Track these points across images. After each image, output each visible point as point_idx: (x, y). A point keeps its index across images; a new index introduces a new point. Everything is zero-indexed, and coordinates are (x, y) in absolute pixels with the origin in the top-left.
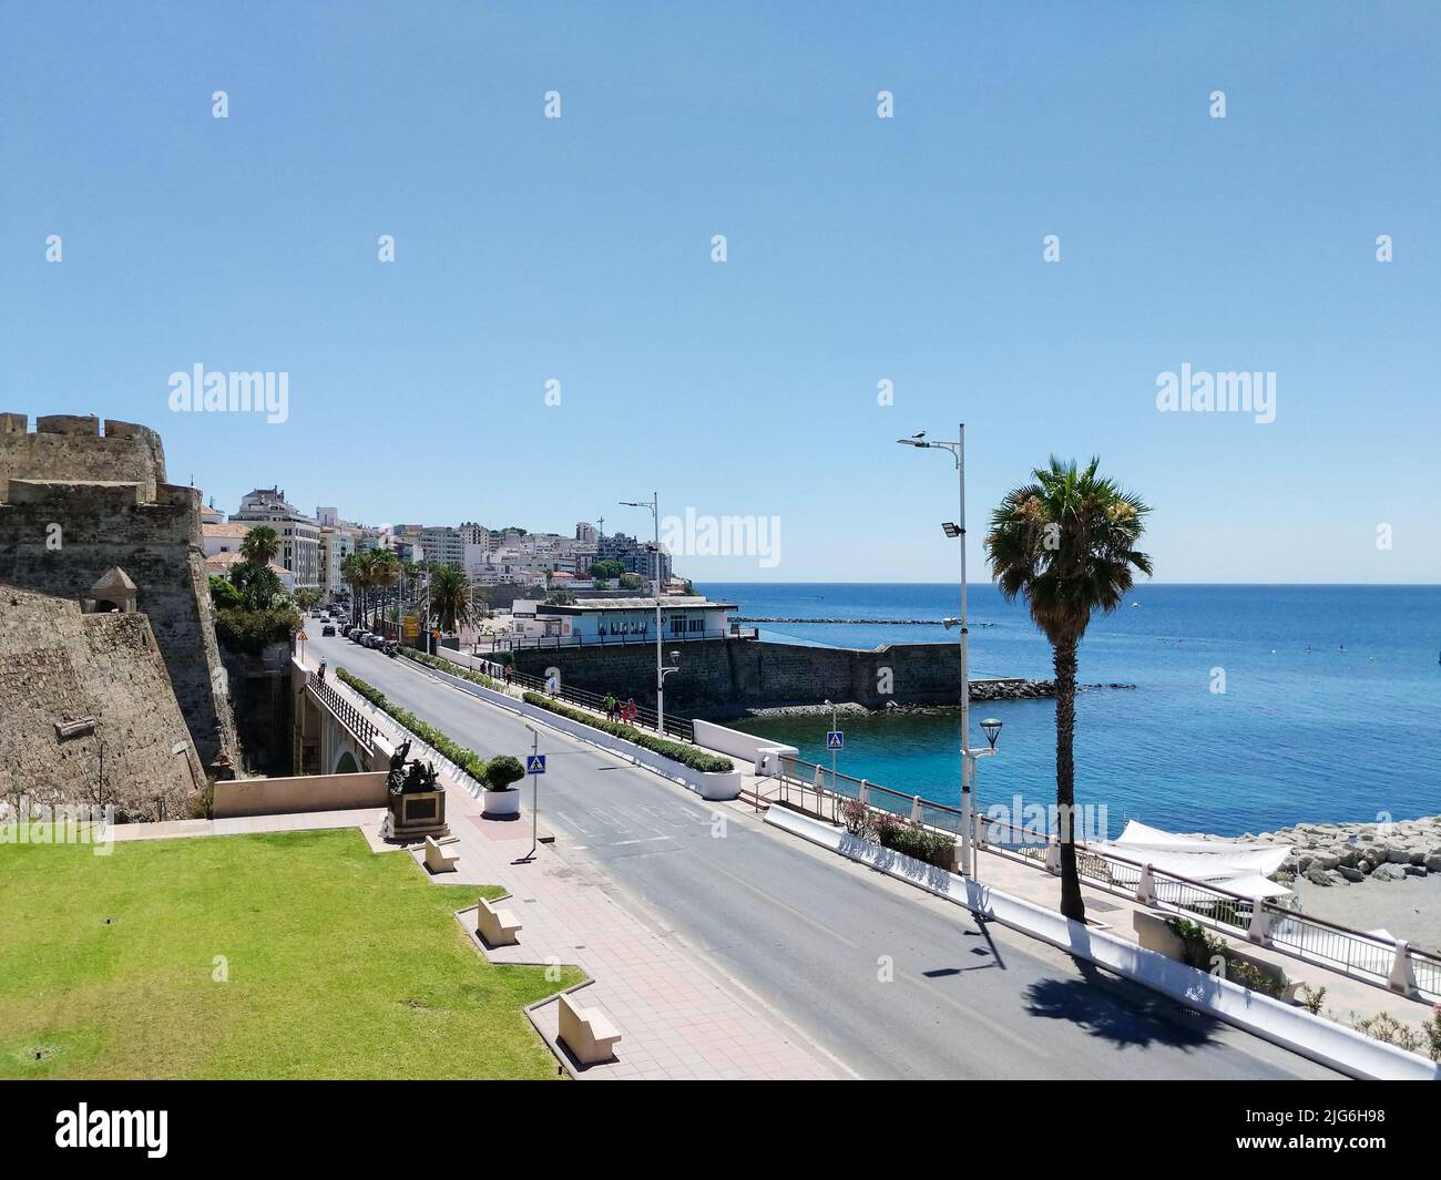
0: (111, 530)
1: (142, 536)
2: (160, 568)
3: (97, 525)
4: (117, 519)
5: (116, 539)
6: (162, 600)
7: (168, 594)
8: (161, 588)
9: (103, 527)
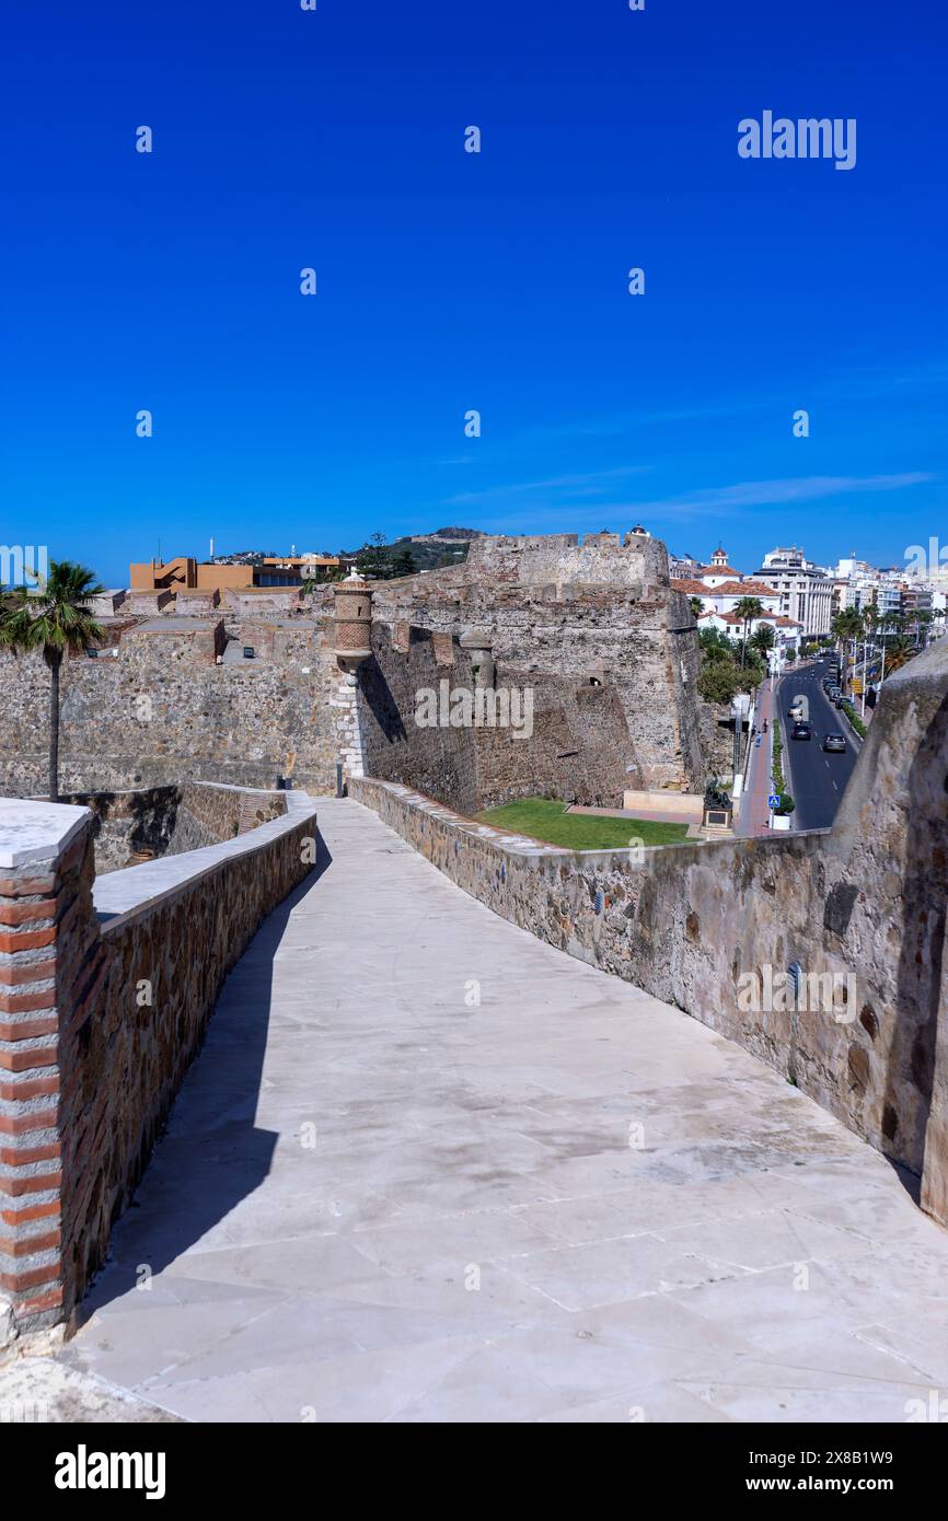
0: (619, 618)
1: (637, 623)
2: (647, 645)
3: (610, 615)
4: (622, 610)
5: (621, 625)
6: (648, 666)
7: (651, 663)
8: (647, 658)
9: (614, 616)
